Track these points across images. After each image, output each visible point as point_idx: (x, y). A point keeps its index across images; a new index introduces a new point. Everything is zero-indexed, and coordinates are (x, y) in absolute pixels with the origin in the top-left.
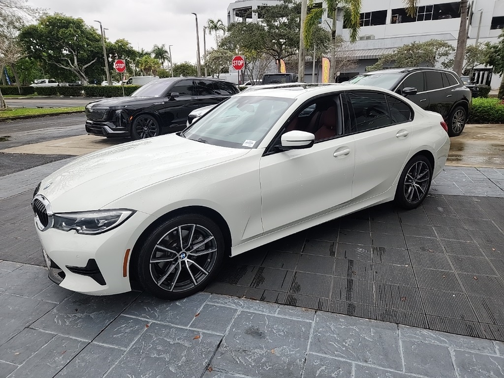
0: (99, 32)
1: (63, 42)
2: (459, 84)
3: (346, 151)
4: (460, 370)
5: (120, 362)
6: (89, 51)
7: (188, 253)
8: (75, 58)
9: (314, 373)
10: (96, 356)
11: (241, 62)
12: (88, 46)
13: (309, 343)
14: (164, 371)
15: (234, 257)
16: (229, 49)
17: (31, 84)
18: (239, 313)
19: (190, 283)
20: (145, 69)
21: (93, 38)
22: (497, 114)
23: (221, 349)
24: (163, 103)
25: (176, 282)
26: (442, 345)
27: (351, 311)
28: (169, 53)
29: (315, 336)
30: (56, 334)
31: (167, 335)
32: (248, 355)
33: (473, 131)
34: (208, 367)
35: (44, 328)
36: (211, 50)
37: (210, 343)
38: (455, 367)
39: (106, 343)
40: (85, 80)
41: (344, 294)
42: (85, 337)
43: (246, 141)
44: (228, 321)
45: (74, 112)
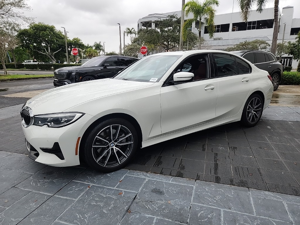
0: (64, 34)
1: (43, 39)
2: (275, 60)
3: (212, 87)
4: (292, 214)
5: (71, 207)
6: (57, 44)
7: (116, 143)
8: (49, 48)
9: (197, 215)
10: (56, 203)
11: (145, 50)
12: (56, 41)
13: (192, 198)
14: (100, 212)
15: (143, 148)
16: (138, 44)
17: (23, 63)
18: (147, 180)
19: (116, 163)
20: (89, 56)
21: (60, 37)
22: (297, 79)
23: (136, 200)
24: (100, 70)
25: (108, 162)
26: (278, 200)
27: (217, 180)
28: (103, 46)
29: (196, 194)
30: (31, 191)
31: (101, 192)
32: (154, 204)
33: (284, 89)
34: (128, 210)
35: (25, 187)
36: (128, 45)
37: (129, 197)
38: (288, 213)
39: (63, 196)
40: (54, 61)
41: (213, 171)
42: (50, 193)
43: (152, 78)
44: (140, 185)
45: (47, 77)
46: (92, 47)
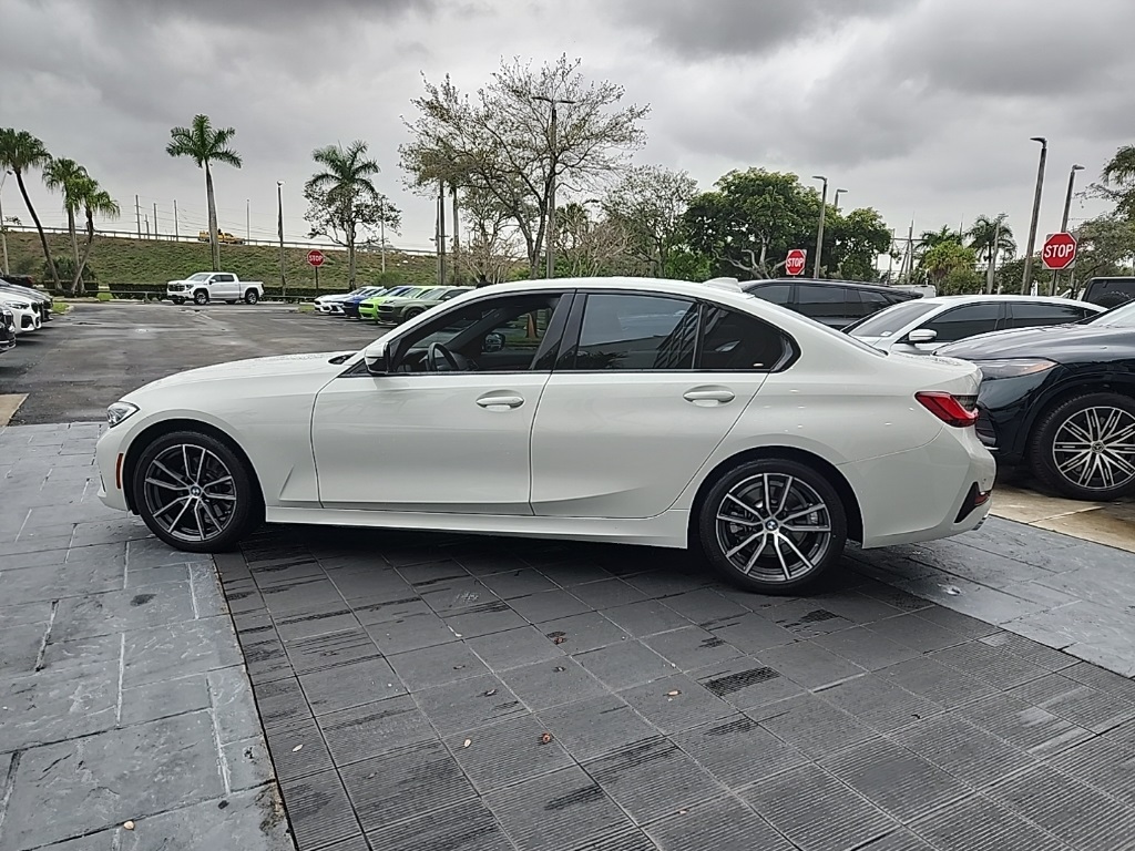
8: (763, 249)
11: (1068, 249)
21: (807, 211)
27: (249, 631)
46: (959, 239)
